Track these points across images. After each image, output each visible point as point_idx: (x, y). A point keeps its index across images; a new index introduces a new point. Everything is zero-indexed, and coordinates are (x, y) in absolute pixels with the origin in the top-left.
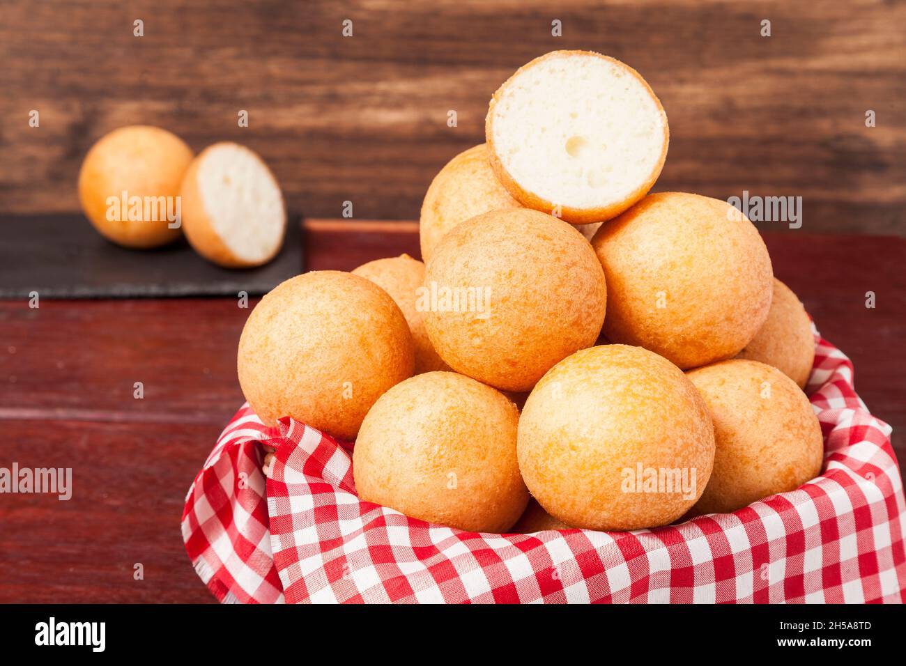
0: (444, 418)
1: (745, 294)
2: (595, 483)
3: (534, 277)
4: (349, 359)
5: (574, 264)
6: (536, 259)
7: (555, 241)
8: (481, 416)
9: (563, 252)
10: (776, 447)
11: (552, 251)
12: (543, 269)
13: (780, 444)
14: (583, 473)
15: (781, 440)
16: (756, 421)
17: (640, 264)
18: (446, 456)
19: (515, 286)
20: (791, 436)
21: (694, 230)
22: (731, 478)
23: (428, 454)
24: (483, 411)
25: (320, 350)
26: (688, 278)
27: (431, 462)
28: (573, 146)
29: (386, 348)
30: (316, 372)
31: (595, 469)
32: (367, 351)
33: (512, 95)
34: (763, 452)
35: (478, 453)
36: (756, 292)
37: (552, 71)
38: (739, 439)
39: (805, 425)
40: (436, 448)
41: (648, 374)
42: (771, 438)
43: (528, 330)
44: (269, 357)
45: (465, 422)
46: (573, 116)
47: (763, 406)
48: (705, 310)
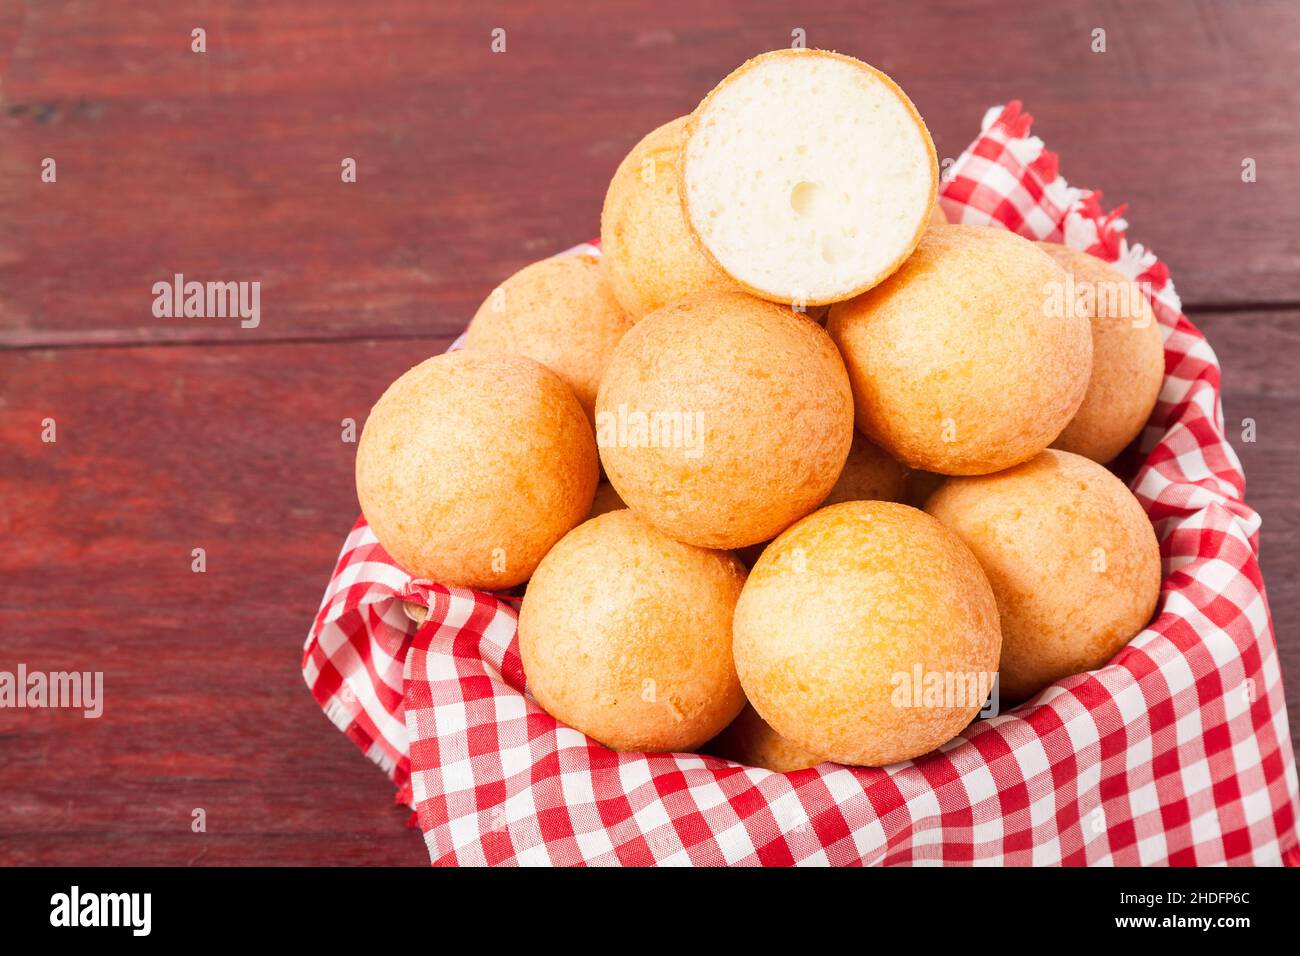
0: (632, 616)
1: (1048, 399)
2: (834, 731)
3: (745, 438)
4: (503, 510)
5: (802, 407)
6: (746, 411)
7: (774, 378)
8: (682, 607)
9: (786, 392)
10: (1089, 608)
11: (770, 395)
12: (757, 425)
13: (1094, 604)
14: (817, 720)
15: (1097, 597)
16: (1061, 576)
17: (899, 370)
18: (637, 670)
19: (719, 452)
20: (1110, 588)
21: (975, 320)
22: (1029, 652)
23: (612, 667)
24: (685, 600)
25: (463, 503)
26: (965, 391)
27: (618, 678)
28: (801, 194)
29: (554, 484)
30: (460, 531)
31: (833, 717)
32: (527, 495)
33: (712, 123)
34: (1071, 617)
35: (680, 661)
36: (1064, 390)
37: (767, 82)
38: (1038, 602)
39: (1131, 565)
40: (623, 660)
41: (902, 580)
42: (1084, 597)
43: (740, 504)
44: (394, 505)
45: (661, 620)
46: (801, 149)
47: (1072, 552)
48: (990, 429)
